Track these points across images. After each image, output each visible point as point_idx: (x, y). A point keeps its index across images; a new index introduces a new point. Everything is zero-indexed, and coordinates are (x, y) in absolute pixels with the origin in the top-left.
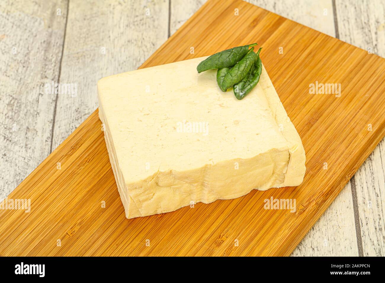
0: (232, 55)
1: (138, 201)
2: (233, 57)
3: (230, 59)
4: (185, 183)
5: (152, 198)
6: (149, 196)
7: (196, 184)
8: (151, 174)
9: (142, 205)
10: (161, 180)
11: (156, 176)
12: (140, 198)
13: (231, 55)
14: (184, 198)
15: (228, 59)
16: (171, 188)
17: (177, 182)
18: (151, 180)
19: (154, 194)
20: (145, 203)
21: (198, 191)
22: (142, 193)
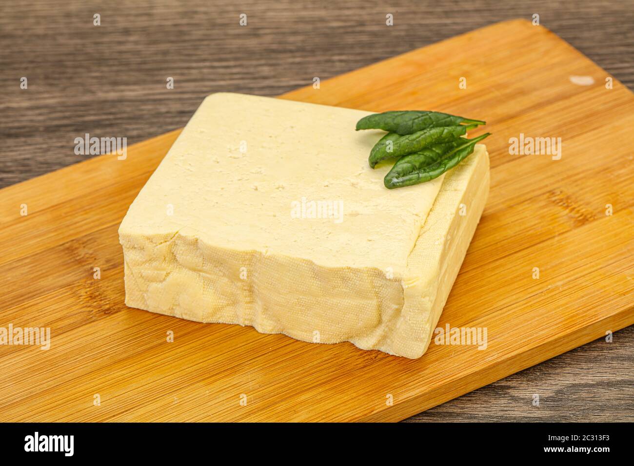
0: (422, 120)
1: (140, 276)
2: (421, 122)
3: (414, 125)
4: (221, 274)
5: (164, 280)
6: (157, 273)
7: (239, 284)
8: (164, 231)
9: (148, 286)
10: (181, 252)
11: (172, 240)
12: (143, 271)
13: (420, 119)
14: (222, 305)
15: (410, 123)
16: (200, 275)
17: (208, 267)
18: (161, 243)
19: (168, 274)
20: (154, 286)
21: (247, 303)
22: (146, 261)
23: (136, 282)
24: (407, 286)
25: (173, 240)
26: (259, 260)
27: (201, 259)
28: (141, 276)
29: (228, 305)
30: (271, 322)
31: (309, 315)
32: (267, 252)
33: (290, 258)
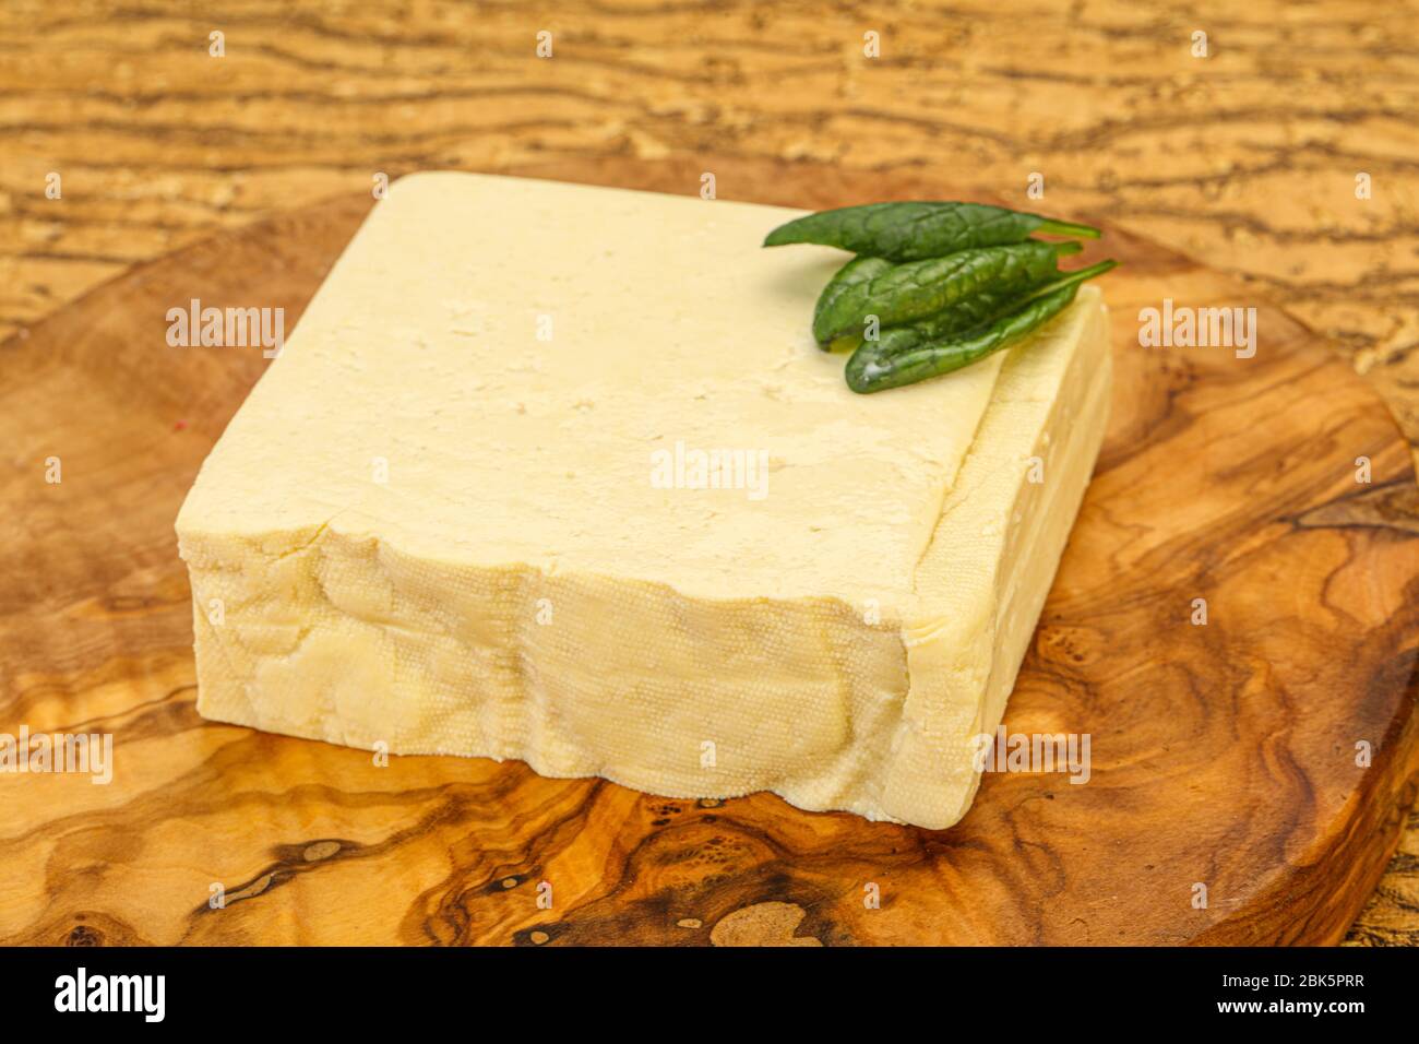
0: (940, 222)
1: (233, 639)
4: (439, 628)
5: (296, 647)
6: (278, 631)
7: (487, 653)
8: (291, 523)
9: (254, 665)
10: (336, 576)
11: (311, 546)
12: (241, 627)
14: (444, 708)
16: (385, 633)
17: (405, 611)
18: (285, 554)
19: (304, 633)
20: (268, 665)
21: (506, 700)
22: (249, 602)
23: (225, 655)
24: (915, 642)
25: (313, 545)
26: (536, 590)
27: (386, 593)
28: (237, 639)
29: (460, 707)
30: (570, 748)
31: (666, 726)
32: (554, 566)
33: (615, 581)
